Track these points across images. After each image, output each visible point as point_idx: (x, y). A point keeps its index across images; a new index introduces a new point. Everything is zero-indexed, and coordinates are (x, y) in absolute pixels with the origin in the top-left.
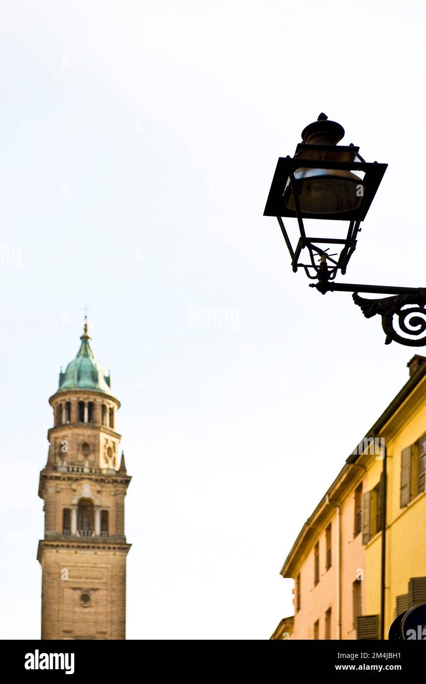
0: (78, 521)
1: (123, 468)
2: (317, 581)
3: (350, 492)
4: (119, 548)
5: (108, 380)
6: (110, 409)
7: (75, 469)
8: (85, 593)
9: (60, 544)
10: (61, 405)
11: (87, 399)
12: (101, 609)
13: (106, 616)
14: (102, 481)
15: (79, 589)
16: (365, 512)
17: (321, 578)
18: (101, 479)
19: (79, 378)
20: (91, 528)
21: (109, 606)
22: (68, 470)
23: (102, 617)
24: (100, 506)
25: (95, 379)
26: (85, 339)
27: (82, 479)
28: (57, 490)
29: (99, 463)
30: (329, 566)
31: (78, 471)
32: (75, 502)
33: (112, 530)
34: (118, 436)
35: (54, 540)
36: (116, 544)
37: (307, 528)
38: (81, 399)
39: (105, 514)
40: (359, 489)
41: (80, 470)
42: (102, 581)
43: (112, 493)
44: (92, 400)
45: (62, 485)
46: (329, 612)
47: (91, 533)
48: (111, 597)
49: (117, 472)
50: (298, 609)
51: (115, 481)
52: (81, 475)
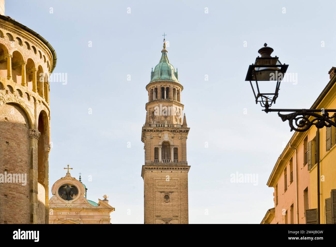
0: (162, 154)
1: (185, 124)
2: (286, 189)
3: (301, 141)
4: (184, 169)
5: (176, 75)
6: (178, 90)
7: (160, 125)
8: (167, 194)
9: (153, 167)
10: (152, 90)
11: (165, 86)
12: (175, 203)
13: (178, 207)
14: (174, 131)
15: (164, 192)
16: (309, 152)
17: (288, 188)
18: (174, 130)
19: (161, 74)
20: (169, 158)
21: (179, 201)
22: (157, 126)
23: (175, 207)
24: (174, 146)
25: (170, 75)
26: (164, 52)
27: (164, 130)
28: (151, 138)
29: (172, 122)
30: (292, 181)
31: (162, 126)
32: (161, 143)
33: (180, 159)
34: (182, 106)
35: (150, 166)
36: (182, 166)
37: (280, 160)
38: (163, 86)
39: (176, 150)
40: (306, 139)
41: (163, 126)
42: (175, 187)
43: (179, 138)
44: (168, 86)
45: (154, 134)
46: (292, 206)
47: (169, 161)
48: (180, 196)
49: (182, 126)
50: (277, 204)
51: (181, 131)
52: (163, 128)
